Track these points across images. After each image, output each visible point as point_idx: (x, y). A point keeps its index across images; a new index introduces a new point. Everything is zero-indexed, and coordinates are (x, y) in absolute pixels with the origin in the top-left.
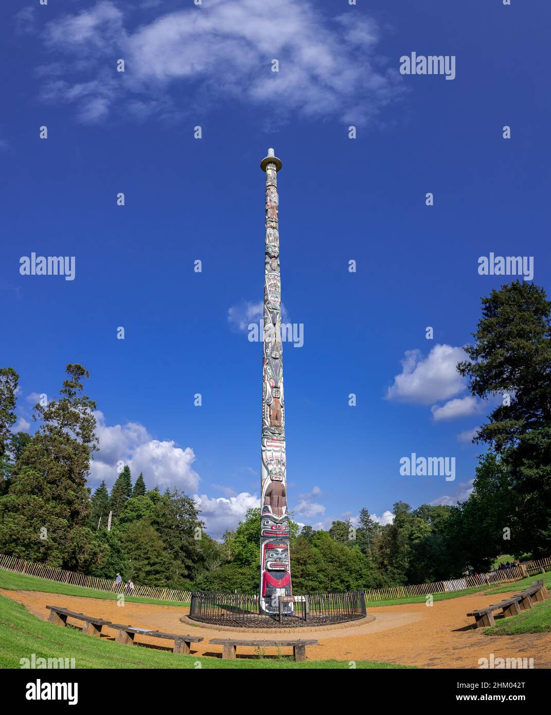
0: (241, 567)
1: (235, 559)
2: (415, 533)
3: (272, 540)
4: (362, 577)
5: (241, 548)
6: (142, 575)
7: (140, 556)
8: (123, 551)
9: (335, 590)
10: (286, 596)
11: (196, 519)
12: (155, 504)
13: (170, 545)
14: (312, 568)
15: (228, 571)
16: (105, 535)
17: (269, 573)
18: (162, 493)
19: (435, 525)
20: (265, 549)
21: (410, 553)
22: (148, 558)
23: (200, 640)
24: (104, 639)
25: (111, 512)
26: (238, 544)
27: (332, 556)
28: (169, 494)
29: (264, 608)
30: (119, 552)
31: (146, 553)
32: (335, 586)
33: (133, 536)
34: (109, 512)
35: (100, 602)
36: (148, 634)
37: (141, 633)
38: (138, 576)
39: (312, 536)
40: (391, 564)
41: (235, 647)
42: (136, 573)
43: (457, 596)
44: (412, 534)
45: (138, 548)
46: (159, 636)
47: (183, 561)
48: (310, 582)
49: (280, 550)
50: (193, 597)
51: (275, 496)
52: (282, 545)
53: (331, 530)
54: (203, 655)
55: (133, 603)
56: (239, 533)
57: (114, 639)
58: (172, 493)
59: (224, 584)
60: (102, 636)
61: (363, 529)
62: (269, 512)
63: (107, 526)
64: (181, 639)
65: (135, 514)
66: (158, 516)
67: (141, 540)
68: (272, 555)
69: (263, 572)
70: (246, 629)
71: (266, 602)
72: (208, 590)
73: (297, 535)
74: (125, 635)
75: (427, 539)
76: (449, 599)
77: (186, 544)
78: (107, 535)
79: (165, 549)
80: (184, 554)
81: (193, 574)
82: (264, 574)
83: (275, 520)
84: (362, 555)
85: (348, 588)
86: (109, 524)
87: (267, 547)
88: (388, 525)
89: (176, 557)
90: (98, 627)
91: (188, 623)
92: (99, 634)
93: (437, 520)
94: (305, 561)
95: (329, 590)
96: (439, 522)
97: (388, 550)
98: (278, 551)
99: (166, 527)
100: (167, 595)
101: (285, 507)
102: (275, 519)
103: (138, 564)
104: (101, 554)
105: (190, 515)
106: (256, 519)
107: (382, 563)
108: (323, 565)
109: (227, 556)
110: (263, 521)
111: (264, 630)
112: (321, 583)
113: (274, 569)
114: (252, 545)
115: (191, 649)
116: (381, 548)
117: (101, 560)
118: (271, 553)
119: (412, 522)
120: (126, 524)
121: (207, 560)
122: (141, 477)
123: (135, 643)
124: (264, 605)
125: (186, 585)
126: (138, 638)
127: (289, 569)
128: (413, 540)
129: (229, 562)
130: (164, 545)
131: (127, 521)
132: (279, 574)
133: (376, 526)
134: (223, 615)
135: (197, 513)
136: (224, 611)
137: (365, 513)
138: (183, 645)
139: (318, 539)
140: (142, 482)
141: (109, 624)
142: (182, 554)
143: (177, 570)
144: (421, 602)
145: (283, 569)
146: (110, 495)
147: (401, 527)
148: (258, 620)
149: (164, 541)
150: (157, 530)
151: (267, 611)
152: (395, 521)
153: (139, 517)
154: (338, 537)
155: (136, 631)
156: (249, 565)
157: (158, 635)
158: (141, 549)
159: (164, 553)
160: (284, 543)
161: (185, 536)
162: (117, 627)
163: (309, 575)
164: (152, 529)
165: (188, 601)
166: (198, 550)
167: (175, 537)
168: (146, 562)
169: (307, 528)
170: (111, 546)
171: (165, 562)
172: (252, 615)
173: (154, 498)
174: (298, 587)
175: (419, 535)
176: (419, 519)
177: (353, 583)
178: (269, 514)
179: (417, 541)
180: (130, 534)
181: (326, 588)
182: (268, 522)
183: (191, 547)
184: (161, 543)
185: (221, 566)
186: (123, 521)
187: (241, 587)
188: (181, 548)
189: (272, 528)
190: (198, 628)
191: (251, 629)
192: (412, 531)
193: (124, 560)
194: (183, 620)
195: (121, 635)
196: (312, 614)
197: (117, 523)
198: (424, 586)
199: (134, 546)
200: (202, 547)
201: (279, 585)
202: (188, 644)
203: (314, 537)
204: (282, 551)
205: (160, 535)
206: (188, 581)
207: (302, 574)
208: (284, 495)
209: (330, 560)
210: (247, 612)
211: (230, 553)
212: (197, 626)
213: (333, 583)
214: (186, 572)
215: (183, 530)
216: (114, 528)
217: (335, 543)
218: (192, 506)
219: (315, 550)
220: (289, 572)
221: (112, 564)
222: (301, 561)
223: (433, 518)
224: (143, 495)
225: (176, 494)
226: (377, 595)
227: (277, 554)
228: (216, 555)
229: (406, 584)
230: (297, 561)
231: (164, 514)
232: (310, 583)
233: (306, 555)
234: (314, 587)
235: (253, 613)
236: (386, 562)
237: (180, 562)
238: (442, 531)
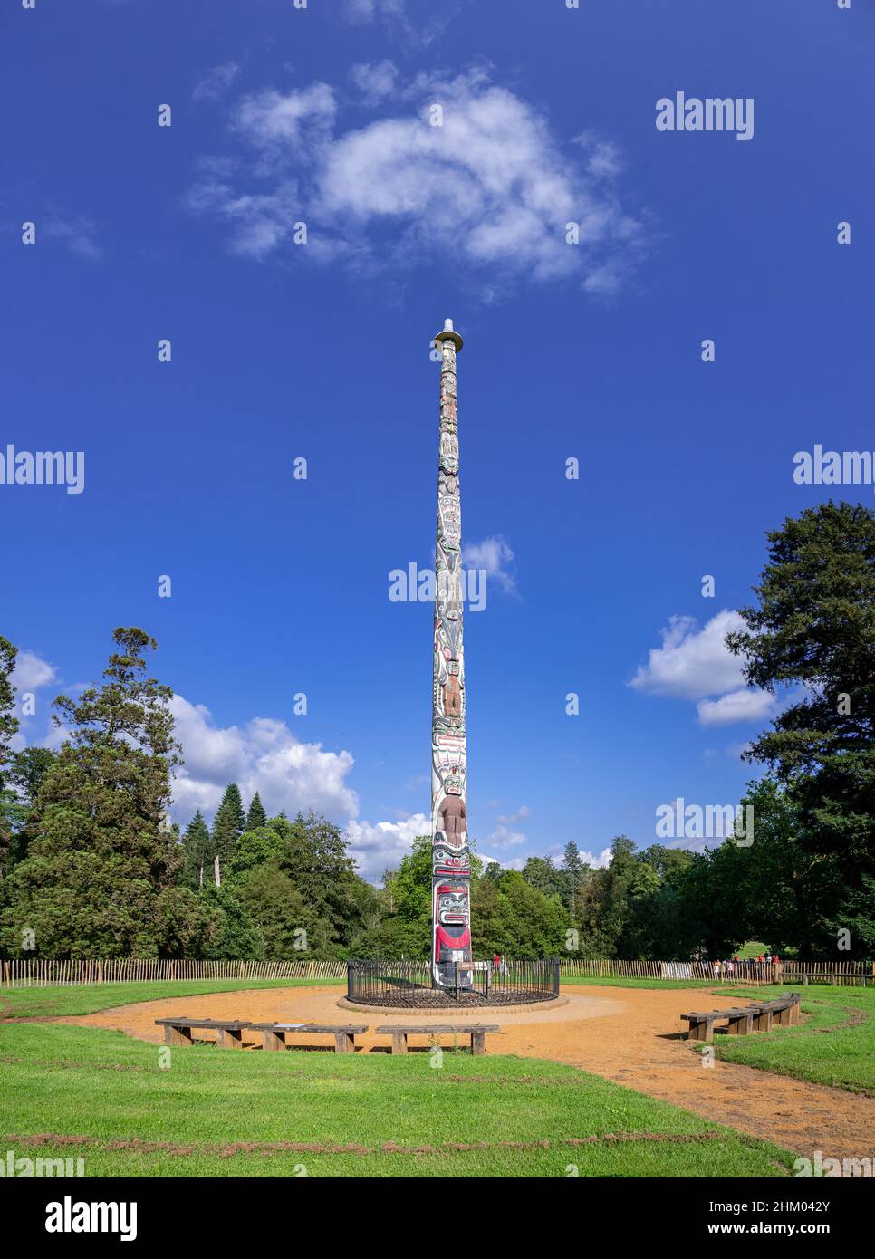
0: (408, 922)
1: (400, 910)
2: (637, 885)
3: (447, 880)
4: (559, 941)
5: (406, 894)
6: (279, 946)
7: (270, 918)
8: (245, 914)
9: (524, 957)
10: (464, 961)
11: (344, 854)
12: (282, 838)
13: (310, 896)
14: (497, 923)
15: (391, 927)
16: (214, 893)
17: (443, 929)
18: (290, 821)
19: (667, 877)
20: (438, 893)
21: (626, 913)
22: (282, 920)
23: (365, 1030)
24: (249, 1048)
25: (217, 858)
26: (402, 888)
27: (524, 908)
28: (301, 820)
29: (437, 979)
30: (239, 916)
31: (279, 913)
32: (525, 951)
33: (256, 890)
34: (215, 858)
35: (228, 996)
36: (301, 1030)
37: (292, 1030)
38: (273, 948)
39: (500, 877)
40: (599, 925)
41: (405, 1035)
42: (270, 944)
43: (676, 988)
44: (633, 887)
45: (266, 907)
46: (315, 1031)
47: (331, 919)
48: (494, 942)
49: (458, 895)
50: (349, 968)
51: (453, 816)
52: (460, 888)
53: (525, 870)
54: (371, 1051)
55: (273, 990)
56: (404, 872)
57: (261, 1047)
58: (306, 818)
59: (388, 947)
60: (245, 1045)
61: (568, 871)
62: (443, 840)
63: (214, 879)
64: (342, 1030)
65: (254, 856)
66: (289, 856)
67: (268, 893)
68: (448, 903)
69: (435, 926)
70: (418, 1010)
71: (441, 971)
72: (368, 958)
73: (480, 876)
74: (273, 1038)
75: (652, 896)
76: (664, 989)
77: (333, 893)
78: (216, 894)
79: (304, 903)
80: (332, 908)
81: (346, 937)
82: (438, 930)
83: (451, 852)
84: (563, 909)
85: (541, 954)
86: (217, 876)
87: (442, 891)
88: (602, 869)
89: (321, 914)
90: (236, 1034)
91: (347, 1009)
92: (239, 1043)
93: (671, 870)
94: (489, 913)
95: (517, 956)
96: (673, 874)
97: (598, 905)
98: (454, 896)
99: (302, 870)
100: (315, 971)
101: (465, 833)
102: (450, 850)
103: (269, 931)
104: (213, 924)
105: (333, 849)
106: (426, 849)
107: (587, 923)
108: (512, 919)
109: (389, 907)
110: (435, 853)
111: (439, 1010)
112: (507, 945)
113: (449, 922)
114: (419, 890)
115: (356, 1044)
116: (589, 900)
117: (216, 934)
118: (446, 899)
119: (635, 867)
120: (243, 873)
121: (363, 914)
122: (257, 799)
123: (289, 1047)
124: (437, 975)
125: (340, 954)
126: (291, 1039)
127: (468, 922)
128: (633, 894)
129: (391, 915)
130: (302, 897)
131: (243, 869)
132: (455, 929)
133: (585, 868)
134: (389, 991)
135: (345, 846)
136: (390, 986)
137: (572, 850)
138: (346, 1039)
139: (508, 882)
140: (260, 806)
141: (248, 1025)
142: (329, 908)
143: (324, 932)
144: (628, 987)
145: (461, 922)
146: (211, 832)
147: (619, 874)
148: (430, 997)
149: (302, 892)
150: (290, 876)
151: (442, 984)
152: (612, 863)
153: (261, 859)
154: (534, 880)
155: (285, 1029)
156: (417, 918)
157: (313, 1029)
158: (270, 907)
159: (303, 909)
160: (463, 885)
161: (330, 882)
162: (260, 1028)
163: (493, 933)
164: (282, 875)
165: (344, 976)
166: (350, 900)
167: (316, 884)
168: (281, 926)
169: (494, 866)
170: (226, 909)
171: (306, 923)
172: (424, 990)
173: (280, 829)
174: (479, 951)
175: (643, 889)
176: (646, 865)
177: (548, 949)
178: (444, 844)
179: (638, 897)
180: (251, 888)
181: (513, 953)
182: (441, 855)
183: (340, 897)
184: (297, 895)
185: (381, 921)
186: (237, 868)
187: (409, 951)
188: (327, 900)
189: (447, 864)
190: (360, 1013)
191: (422, 1010)
192: (634, 881)
193: (249, 927)
194: (341, 1003)
195: (268, 1039)
196: (495, 988)
197: (229, 871)
198: (636, 965)
199: (259, 904)
200: (354, 896)
201: (456, 946)
202: (351, 1037)
203: (503, 878)
204: (460, 897)
205: (294, 882)
206: (340, 946)
207: (485, 932)
208: (463, 815)
209: (520, 912)
210: (418, 986)
211: (392, 902)
212: (359, 1011)
213: (522, 946)
214: (337, 935)
215: (327, 873)
216: (225, 881)
217: (529, 889)
218: (336, 836)
219: (502, 897)
220: (469, 926)
221: (234, 937)
222: (484, 913)
223: (666, 866)
224: (263, 825)
225: (312, 820)
226: (575, 969)
227: (454, 901)
228: (374, 907)
229: (614, 957)
230: (480, 913)
231: (298, 851)
232: (494, 944)
233: (491, 904)
234: (499, 950)
235: (424, 988)
236: (593, 922)
237: (327, 921)
238: (674, 888)
